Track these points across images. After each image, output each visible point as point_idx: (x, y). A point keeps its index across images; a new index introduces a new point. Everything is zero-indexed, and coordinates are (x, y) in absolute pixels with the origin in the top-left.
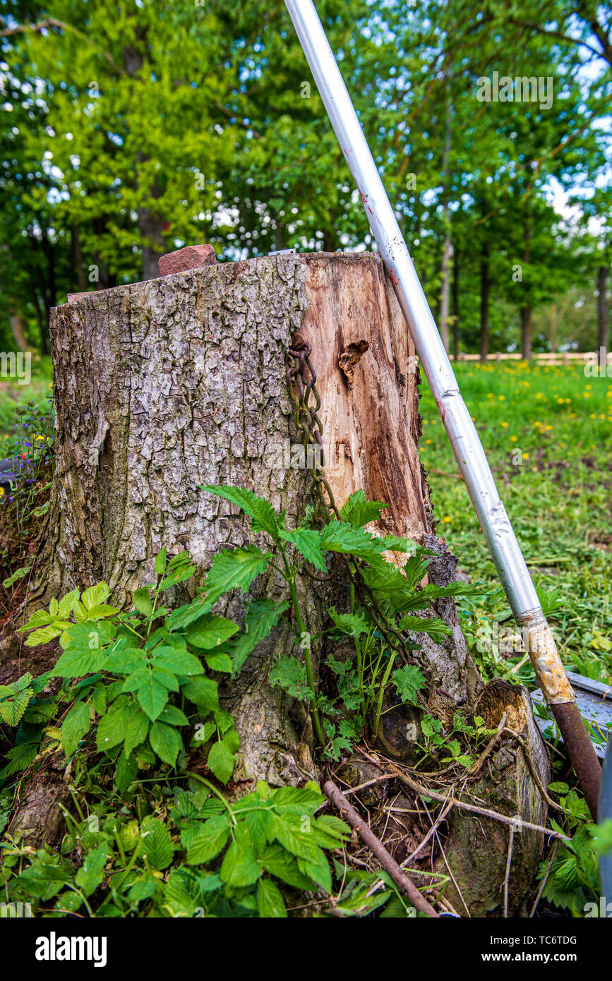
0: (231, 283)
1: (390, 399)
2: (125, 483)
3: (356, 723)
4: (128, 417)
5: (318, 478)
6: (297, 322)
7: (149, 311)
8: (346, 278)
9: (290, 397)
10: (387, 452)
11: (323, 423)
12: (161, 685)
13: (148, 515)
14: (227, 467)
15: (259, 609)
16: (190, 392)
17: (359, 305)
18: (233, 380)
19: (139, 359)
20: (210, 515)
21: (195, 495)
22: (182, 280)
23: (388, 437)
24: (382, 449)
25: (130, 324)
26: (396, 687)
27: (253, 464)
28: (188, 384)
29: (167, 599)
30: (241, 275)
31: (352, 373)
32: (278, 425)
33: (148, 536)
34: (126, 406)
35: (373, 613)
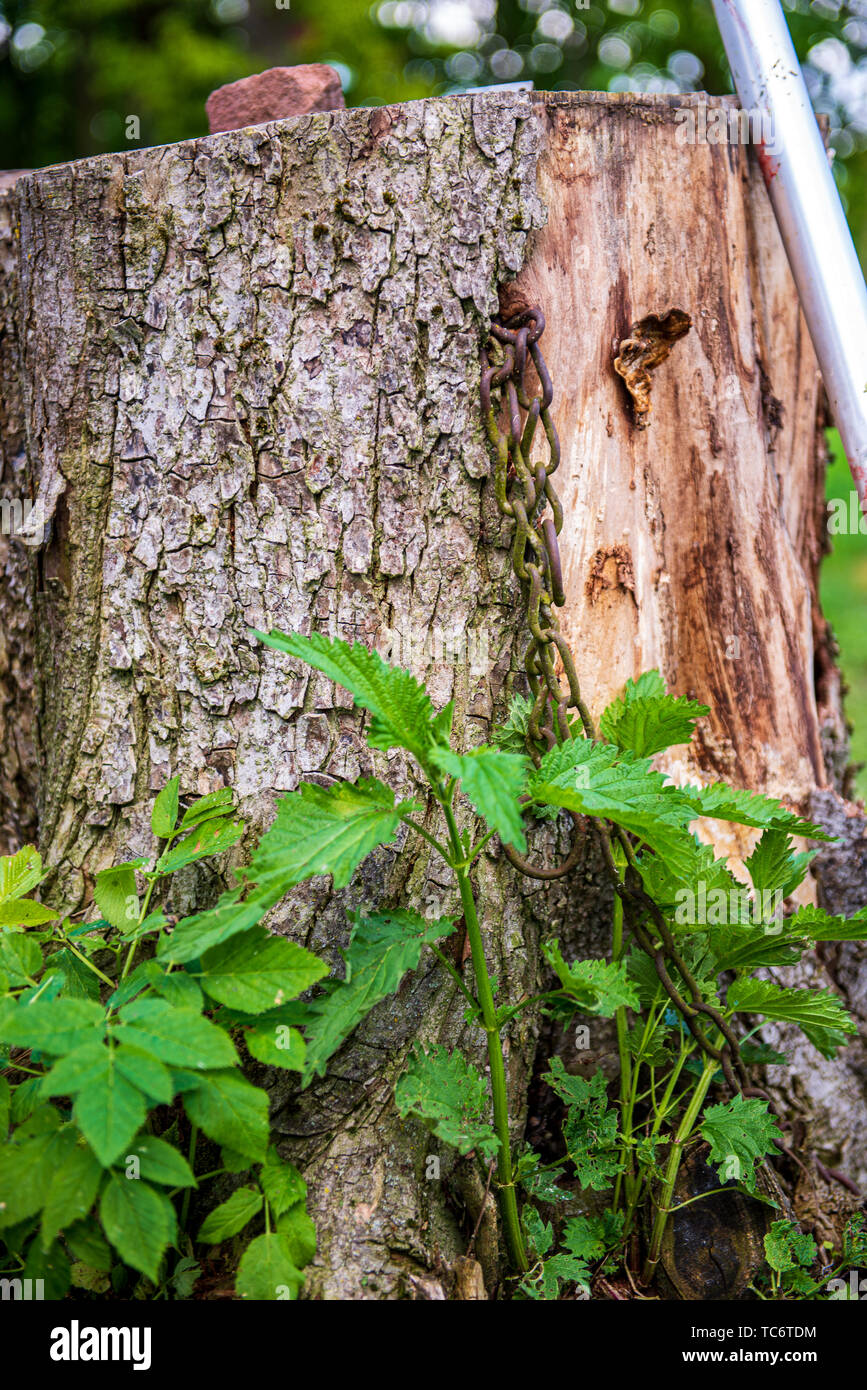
0: (361, 156)
1: (741, 457)
2: (96, 623)
3: (609, 1225)
4: (109, 466)
5: (543, 634)
6: (514, 258)
7: (168, 218)
8: (643, 157)
9: (487, 437)
10: (726, 584)
11: (565, 504)
12: (130, 1086)
13: (143, 697)
14: (331, 596)
15: (384, 930)
16: (254, 415)
17: (672, 224)
18: (356, 391)
19: (141, 331)
20: (284, 707)
21: (253, 657)
22: (248, 146)
23: (729, 547)
24: (712, 577)
25: (121, 246)
26: (709, 1148)
27: (391, 591)
28: (249, 395)
29: (178, 900)
30: (387, 138)
31: (648, 388)
32: (454, 503)
33: (142, 747)
34: (106, 440)
35: (663, 965)
